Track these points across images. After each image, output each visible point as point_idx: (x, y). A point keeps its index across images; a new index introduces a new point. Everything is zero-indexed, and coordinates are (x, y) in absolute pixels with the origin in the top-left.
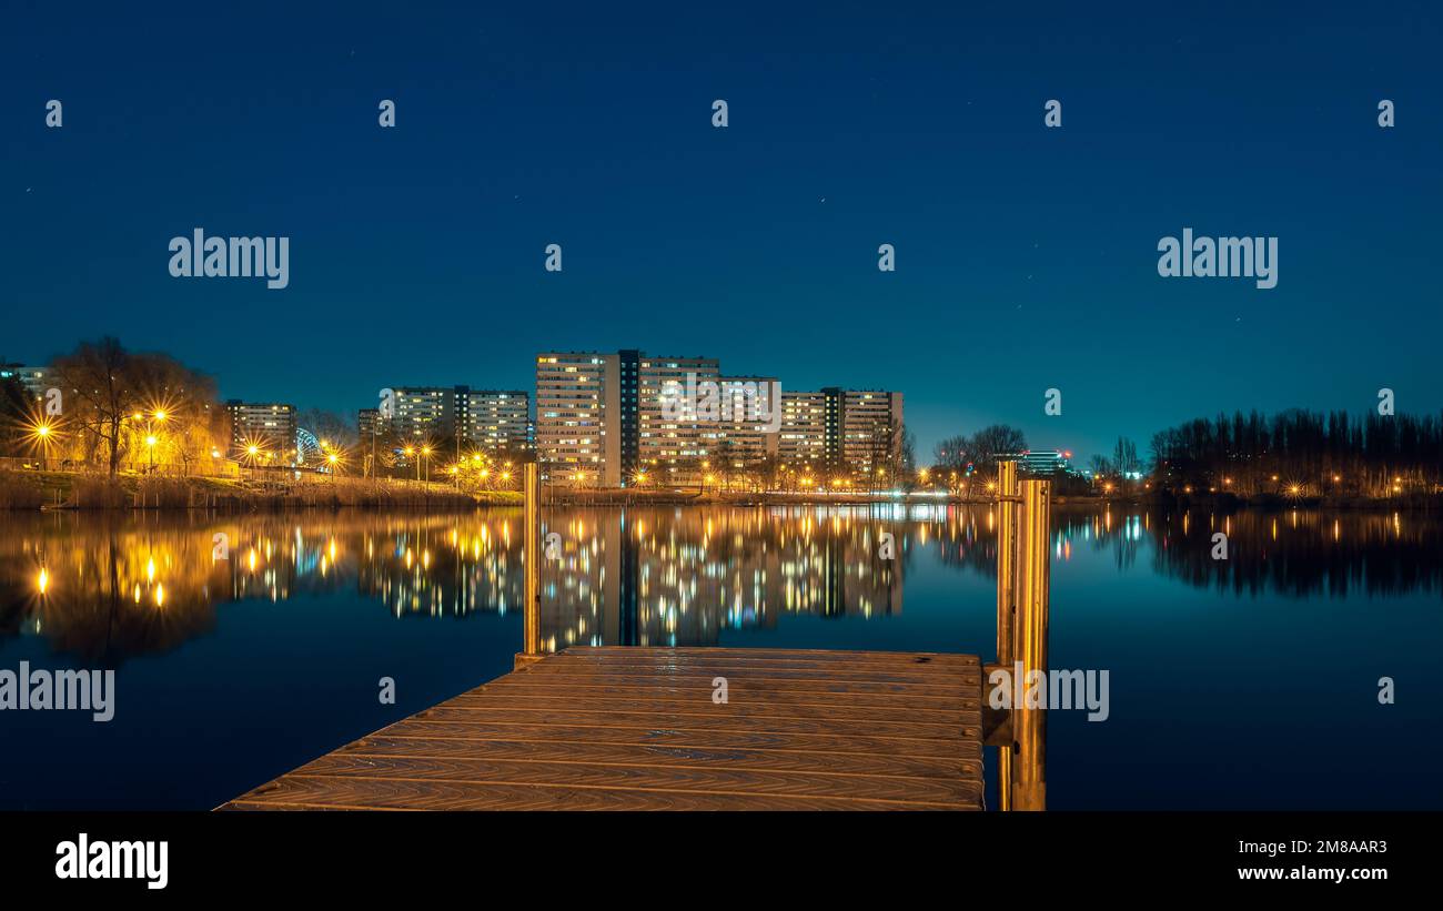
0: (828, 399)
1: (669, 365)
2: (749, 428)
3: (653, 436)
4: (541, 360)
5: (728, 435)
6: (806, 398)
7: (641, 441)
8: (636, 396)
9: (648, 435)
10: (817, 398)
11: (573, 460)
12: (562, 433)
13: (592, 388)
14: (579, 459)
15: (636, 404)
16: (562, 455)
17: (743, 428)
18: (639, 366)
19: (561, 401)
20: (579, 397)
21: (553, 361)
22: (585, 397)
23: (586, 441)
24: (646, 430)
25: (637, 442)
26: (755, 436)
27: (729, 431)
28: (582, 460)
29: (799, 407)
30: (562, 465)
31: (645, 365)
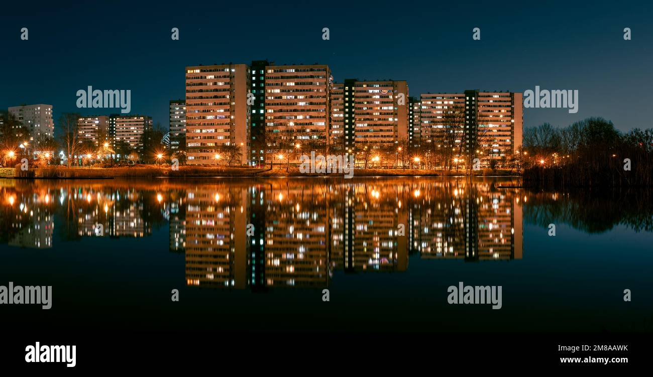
0: (468, 98)
1: (288, 71)
2: (385, 120)
3: (276, 126)
4: (189, 71)
5: (369, 125)
6: (451, 98)
7: (267, 129)
8: (263, 95)
9: (272, 124)
10: (459, 98)
11: (211, 145)
12: (204, 124)
13: (224, 90)
14: (216, 143)
15: (263, 101)
16: (204, 141)
17: (380, 119)
18: (265, 72)
19: (203, 101)
20: (216, 97)
21: (198, 71)
22: (220, 97)
23: (220, 131)
24: (270, 121)
25: (264, 129)
26: (390, 125)
27: (368, 122)
28: (219, 144)
29: (446, 105)
30: (203, 148)
31: (270, 71)
